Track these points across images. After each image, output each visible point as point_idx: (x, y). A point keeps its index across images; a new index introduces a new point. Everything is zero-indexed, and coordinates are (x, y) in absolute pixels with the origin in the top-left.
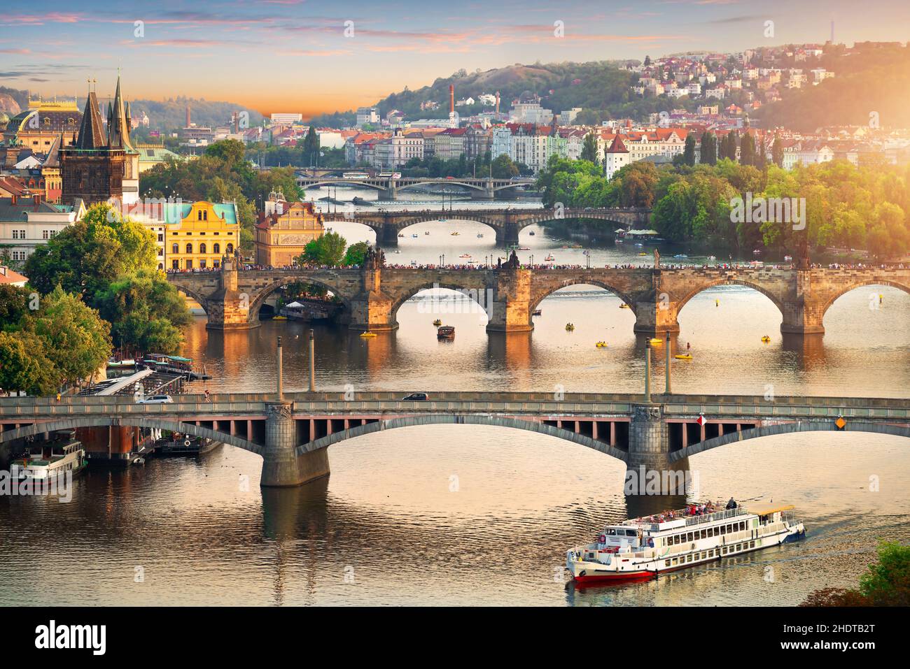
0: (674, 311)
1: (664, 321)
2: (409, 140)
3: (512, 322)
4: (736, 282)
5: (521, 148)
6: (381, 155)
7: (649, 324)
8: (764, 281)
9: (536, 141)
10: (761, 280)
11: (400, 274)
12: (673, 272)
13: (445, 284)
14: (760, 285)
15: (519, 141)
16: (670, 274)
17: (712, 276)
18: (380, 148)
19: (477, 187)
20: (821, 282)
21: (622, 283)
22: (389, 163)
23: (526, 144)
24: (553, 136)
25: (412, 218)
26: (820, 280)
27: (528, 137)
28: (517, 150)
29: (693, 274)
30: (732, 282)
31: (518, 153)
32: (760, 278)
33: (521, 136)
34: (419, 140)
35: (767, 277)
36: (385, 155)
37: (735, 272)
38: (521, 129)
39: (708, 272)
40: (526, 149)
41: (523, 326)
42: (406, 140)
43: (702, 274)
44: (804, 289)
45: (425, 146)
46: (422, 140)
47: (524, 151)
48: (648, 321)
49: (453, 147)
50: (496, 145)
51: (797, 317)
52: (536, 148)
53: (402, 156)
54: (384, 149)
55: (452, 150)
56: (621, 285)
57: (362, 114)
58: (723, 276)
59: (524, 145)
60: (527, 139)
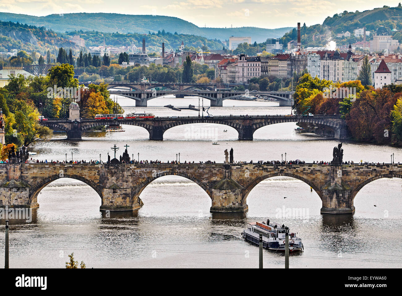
0: (239, 196)
1: (231, 204)
2: (250, 63)
3: (118, 204)
4: (287, 175)
5: (326, 69)
6: (231, 74)
7: (220, 206)
8: (307, 174)
9: (337, 64)
10: (305, 173)
11: (35, 167)
12: (239, 167)
13: (69, 175)
14: (305, 177)
15: (325, 64)
16: (237, 168)
17: (268, 170)
18: (230, 69)
19: (282, 98)
20: (350, 175)
21: (201, 175)
22: (236, 79)
23: (330, 67)
24: (348, 60)
25: (174, 121)
26: (349, 173)
27: (331, 61)
28: (324, 71)
29: (254, 168)
30: (283, 174)
31: (324, 72)
32: (304, 172)
33: (326, 60)
34: (258, 63)
35: (309, 171)
36: (234, 74)
37: (285, 167)
38: (326, 55)
39: (265, 167)
40: (330, 70)
41: (126, 207)
42: (248, 63)
43: (261, 168)
44: (336, 180)
45: (262, 67)
46: (260, 63)
47: (328, 71)
48: (219, 204)
49: (281, 68)
50: (309, 66)
51: (331, 201)
52: (337, 69)
53: (245, 74)
54: (233, 70)
55: (280, 70)
56: (200, 177)
57: (270, 43)
58: (277, 170)
59: (328, 67)
60: (330, 63)
